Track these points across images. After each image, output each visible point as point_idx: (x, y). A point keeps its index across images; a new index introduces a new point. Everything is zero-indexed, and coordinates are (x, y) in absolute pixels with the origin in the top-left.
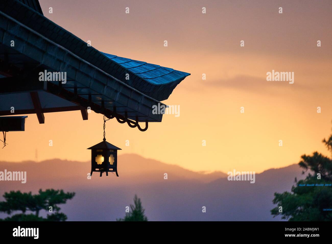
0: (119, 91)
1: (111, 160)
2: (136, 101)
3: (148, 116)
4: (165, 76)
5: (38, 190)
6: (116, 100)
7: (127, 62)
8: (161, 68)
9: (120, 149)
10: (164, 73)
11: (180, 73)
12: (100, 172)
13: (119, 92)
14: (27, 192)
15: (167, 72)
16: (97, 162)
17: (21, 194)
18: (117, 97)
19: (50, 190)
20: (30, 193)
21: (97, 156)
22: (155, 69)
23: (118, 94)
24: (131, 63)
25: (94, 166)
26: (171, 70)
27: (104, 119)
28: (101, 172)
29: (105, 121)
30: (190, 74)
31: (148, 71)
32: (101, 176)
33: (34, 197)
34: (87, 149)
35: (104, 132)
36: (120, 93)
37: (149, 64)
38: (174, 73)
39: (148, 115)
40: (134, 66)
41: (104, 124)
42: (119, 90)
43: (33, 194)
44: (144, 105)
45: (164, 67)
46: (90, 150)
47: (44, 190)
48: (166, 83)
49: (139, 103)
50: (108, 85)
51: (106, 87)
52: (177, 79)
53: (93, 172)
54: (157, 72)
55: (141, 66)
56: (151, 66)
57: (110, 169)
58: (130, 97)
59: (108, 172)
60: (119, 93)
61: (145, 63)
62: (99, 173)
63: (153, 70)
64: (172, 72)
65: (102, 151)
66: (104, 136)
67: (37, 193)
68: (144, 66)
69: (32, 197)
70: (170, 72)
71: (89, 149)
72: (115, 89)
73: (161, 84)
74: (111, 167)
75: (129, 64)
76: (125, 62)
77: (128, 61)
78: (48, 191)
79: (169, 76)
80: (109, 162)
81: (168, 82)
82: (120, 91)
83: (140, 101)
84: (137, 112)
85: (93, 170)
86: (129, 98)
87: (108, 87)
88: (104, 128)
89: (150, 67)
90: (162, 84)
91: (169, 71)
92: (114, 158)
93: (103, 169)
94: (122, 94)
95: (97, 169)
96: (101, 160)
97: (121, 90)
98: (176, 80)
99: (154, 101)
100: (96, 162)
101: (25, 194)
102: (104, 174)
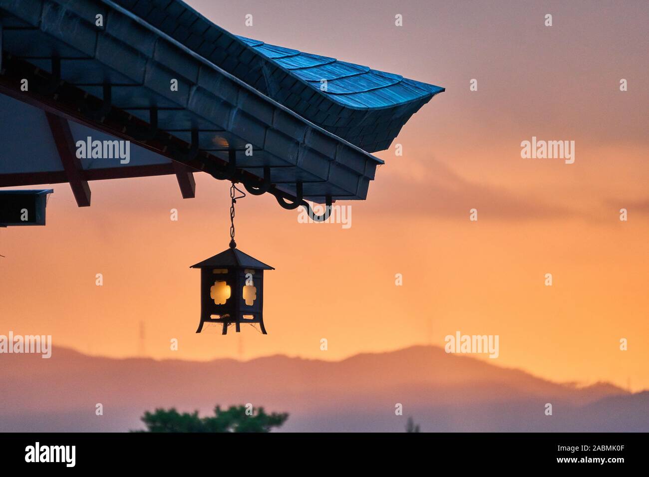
0: (235, 105)
1: (248, 295)
2: (290, 139)
3: (326, 179)
4: (381, 90)
5: (213, 407)
6: (228, 126)
7: (288, 57)
8: (372, 73)
9: (271, 268)
10: (378, 85)
11: (417, 85)
12: (223, 324)
13: (235, 107)
14: (191, 411)
15: (387, 82)
16: (214, 300)
17: (177, 415)
18: (232, 121)
19: (238, 408)
20: (197, 413)
21: (213, 284)
22: (355, 74)
23: (235, 112)
24: (298, 59)
25: (209, 309)
26: (396, 79)
27: (232, 196)
28: (226, 322)
29: (234, 201)
30: (443, 90)
31: (337, 79)
32: (225, 332)
33: (203, 423)
34: (190, 267)
35: (233, 226)
36: (239, 110)
37: (342, 64)
38: (404, 84)
39: (328, 179)
40: (304, 66)
41: (233, 207)
42: (237, 103)
43: (202, 416)
44: (312, 151)
45: (380, 72)
46: (199, 270)
47: (225, 408)
48: (379, 106)
49: (297, 143)
50: (200, 85)
51: (195, 88)
52: (410, 99)
53: (206, 324)
54: (360, 83)
55: (322, 68)
56: (347, 68)
57: (245, 317)
58: (270, 125)
59: (240, 324)
60: (237, 109)
61: (334, 60)
62: (220, 326)
63: (352, 76)
64: (400, 82)
65: (226, 271)
66: (232, 236)
67: (212, 414)
68: (329, 67)
69: (199, 422)
70: (394, 82)
71: (195, 266)
72: (222, 97)
73: (365, 108)
74: (248, 310)
75: (292, 61)
76: (283, 56)
77: (289, 55)
78: (233, 409)
79: (389, 92)
80: (244, 298)
81: (386, 105)
82: (240, 106)
83: (300, 140)
84: (295, 166)
85: (205, 317)
86: (267, 127)
87: (199, 89)
88: (232, 218)
89: (345, 69)
90: (369, 108)
91: (391, 80)
92: (255, 290)
93: (228, 315)
94: (243, 114)
95: (213, 317)
96: (223, 293)
97: (241, 103)
98: (406, 100)
99: (341, 143)
100: (212, 298)
101: (186, 416)
102: (232, 327)
